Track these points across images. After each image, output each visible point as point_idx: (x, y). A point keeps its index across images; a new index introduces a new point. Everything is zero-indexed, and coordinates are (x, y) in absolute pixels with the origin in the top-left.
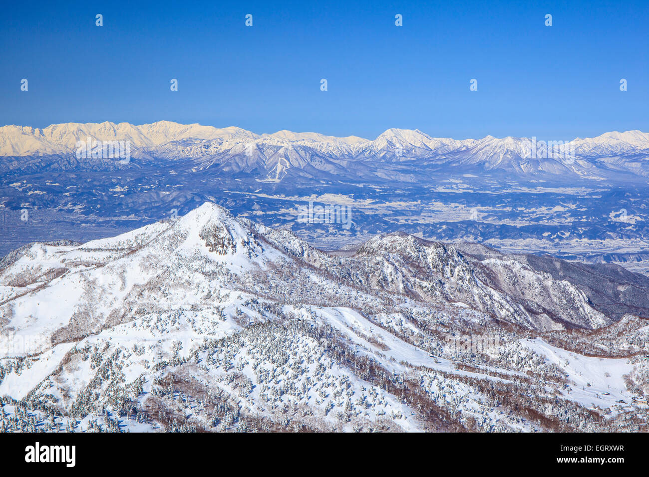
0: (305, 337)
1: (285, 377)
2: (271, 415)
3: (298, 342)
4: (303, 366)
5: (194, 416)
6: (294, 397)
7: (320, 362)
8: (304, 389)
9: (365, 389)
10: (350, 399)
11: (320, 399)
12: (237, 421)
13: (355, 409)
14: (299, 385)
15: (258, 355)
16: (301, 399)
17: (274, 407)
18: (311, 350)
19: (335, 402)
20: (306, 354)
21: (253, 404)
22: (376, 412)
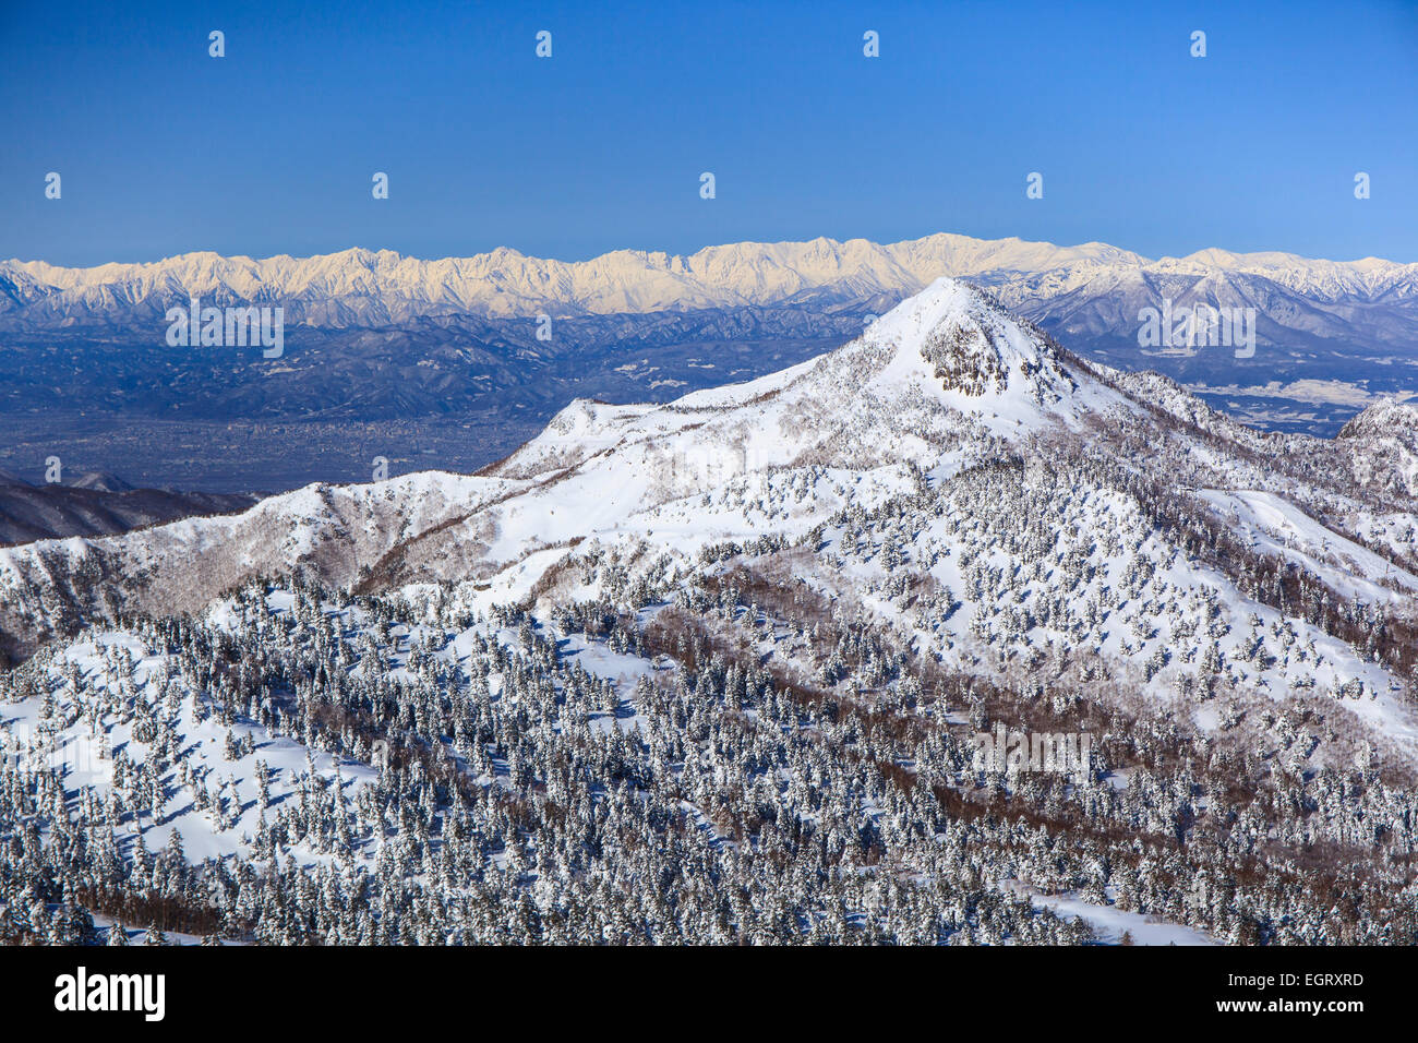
0: (1102, 492)
1: (1044, 587)
2: (995, 674)
3: (1083, 502)
4: (1093, 561)
5: (780, 656)
6: (1064, 634)
7: (1140, 551)
8: (1093, 616)
9: (1261, 623)
10: (1217, 644)
11: (1133, 640)
12: (895, 677)
13: (1229, 668)
14: (1078, 607)
15: (977, 534)
16: (1082, 639)
17: (1006, 655)
18: (1119, 522)
19: (1176, 650)
20: (1103, 532)
21: (951, 645)
22: (1291, 679)
